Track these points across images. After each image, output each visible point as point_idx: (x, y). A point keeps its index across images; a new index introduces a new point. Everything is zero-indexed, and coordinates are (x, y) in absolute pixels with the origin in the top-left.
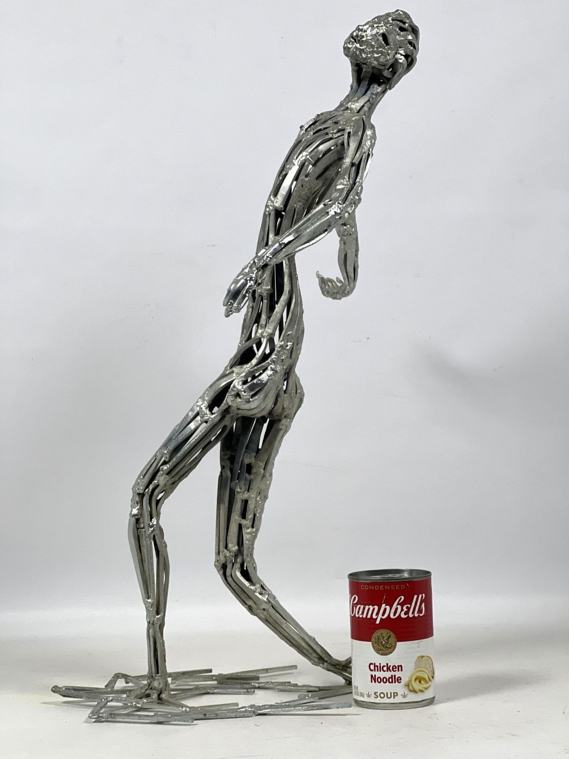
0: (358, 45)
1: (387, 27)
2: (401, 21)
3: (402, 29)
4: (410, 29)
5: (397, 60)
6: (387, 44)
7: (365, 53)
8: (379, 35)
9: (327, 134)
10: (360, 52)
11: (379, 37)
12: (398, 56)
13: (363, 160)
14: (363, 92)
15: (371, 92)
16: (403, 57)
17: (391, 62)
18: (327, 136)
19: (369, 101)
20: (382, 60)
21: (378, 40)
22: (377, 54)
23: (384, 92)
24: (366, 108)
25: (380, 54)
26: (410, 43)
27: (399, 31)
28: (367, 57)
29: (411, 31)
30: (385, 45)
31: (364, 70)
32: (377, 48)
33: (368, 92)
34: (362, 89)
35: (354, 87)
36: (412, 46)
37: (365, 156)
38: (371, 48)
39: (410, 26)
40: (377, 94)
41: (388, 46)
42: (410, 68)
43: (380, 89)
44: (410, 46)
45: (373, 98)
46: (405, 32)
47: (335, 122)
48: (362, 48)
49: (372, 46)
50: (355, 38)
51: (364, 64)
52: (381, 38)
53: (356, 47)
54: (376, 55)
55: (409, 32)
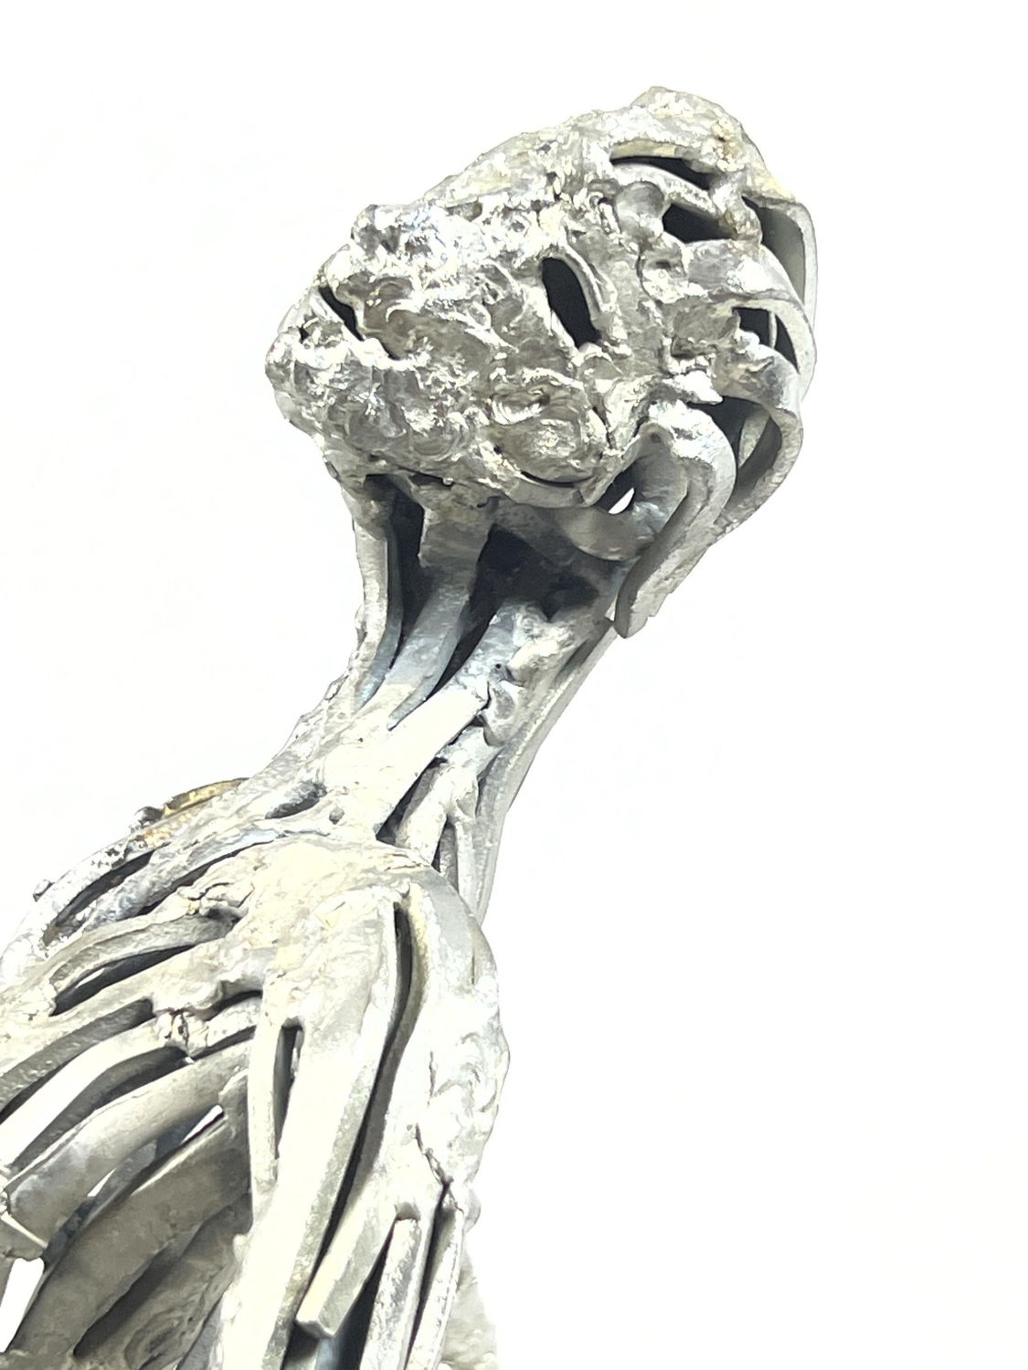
0: (371, 353)
1: (577, 214)
2: (678, 166)
3: (685, 223)
4: (744, 218)
5: (657, 440)
6: (585, 331)
7: (423, 400)
8: (519, 275)
9: (143, 1012)
10: (383, 393)
11: (516, 286)
12: (668, 416)
13: (386, 1287)
14: (437, 671)
15: (493, 659)
16: (703, 421)
17: (619, 455)
18: (143, 1029)
19: (478, 722)
20: (548, 444)
21: (515, 305)
22: (517, 405)
23: (577, 659)
24: (455, 784)
25: (536, 409)
26: (754, 320)
27: (669, 240)
28: (436, 430)
29: (756, 232)
30: (567, 340)
31: (428, 514)
32: (510, 365)
33: (474, 664)
34: (430, 646)
35: (374, 635)
36: (765, 340)
37: (408, 1243)
38: (467, 367)
39: (750, 200)
40: (528, 677)
41: (592, 350)
42: (757, 491)
43: (551, 640)
44: (753, 338)
45: (506, 706)
46: (713, 245)
47: (214, 914)
48: (400, 366)
49: (474, 352)
50: (346, 298)
51: (421, 478)
52: (536, 298)
53: (353, 365)
54: (504, 415)
55: (739, 245)
